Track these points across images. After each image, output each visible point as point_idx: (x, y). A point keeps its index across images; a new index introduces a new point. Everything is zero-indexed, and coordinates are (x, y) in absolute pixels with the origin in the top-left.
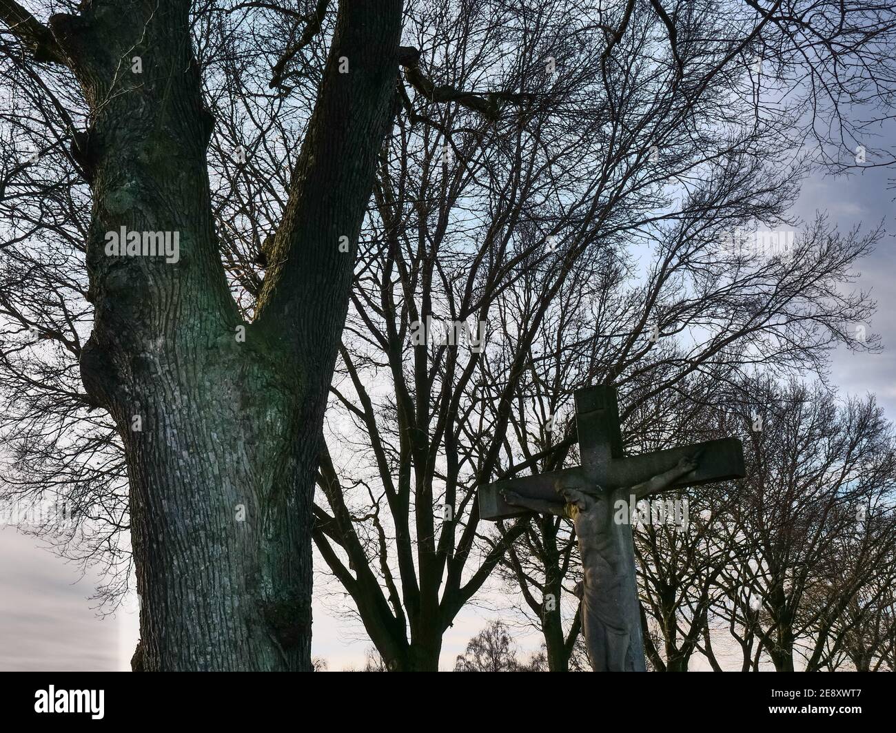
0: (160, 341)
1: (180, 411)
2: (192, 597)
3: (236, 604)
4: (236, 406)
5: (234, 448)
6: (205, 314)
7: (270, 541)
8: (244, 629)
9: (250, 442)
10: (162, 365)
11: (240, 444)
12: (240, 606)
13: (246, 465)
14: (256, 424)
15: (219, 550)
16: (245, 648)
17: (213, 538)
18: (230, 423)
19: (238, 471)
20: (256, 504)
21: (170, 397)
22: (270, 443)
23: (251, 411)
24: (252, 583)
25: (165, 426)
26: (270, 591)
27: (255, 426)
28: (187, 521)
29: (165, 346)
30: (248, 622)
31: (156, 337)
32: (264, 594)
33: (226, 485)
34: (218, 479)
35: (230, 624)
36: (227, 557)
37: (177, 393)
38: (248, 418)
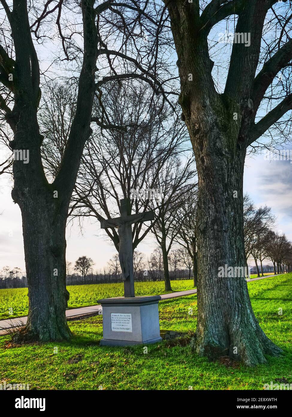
0: (27, 189)
1: (32, 204)
2: (34, 246)
3: (44, 247)
4: (45, 203)
5: (44, 212)
6: (38, 182)
7: (52, 233)
8: (46, 252)
9: (48, 211)
10: (28, 194)
11: (46, 211)
12: (45, 248)
13: (47, 216)
14: (49, 207)
15: (40, 235)
16: (46, 257)
17: (39, 232)
18: (43, 207)
19: (45, 218)
20: (49, 225)
21: (29, 201)
22: (53, 211)
23: (49, 204)
24: (48, 242)
25: (28, 208)
26: (52, 244)
27: (49, 208)
28: (33, 229)
29: (28, 189)
30: (47, 251)
31: (26, 188)
32: (50, 245)
33: (42, 221)
34: (40, 220)
35: (42, 252)
36: (42, 237)
37: (31, 200)
38: (48, 206)
